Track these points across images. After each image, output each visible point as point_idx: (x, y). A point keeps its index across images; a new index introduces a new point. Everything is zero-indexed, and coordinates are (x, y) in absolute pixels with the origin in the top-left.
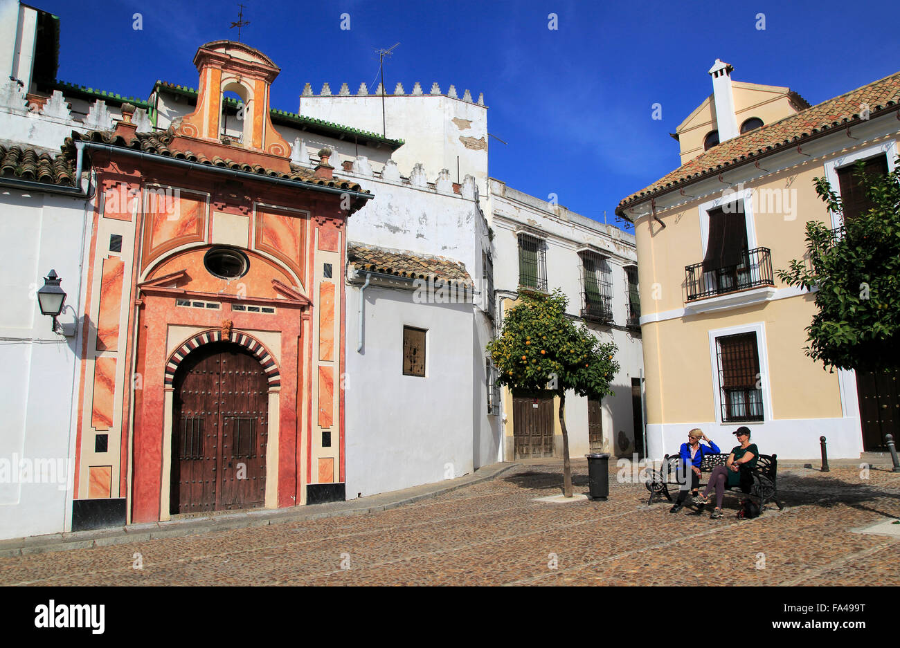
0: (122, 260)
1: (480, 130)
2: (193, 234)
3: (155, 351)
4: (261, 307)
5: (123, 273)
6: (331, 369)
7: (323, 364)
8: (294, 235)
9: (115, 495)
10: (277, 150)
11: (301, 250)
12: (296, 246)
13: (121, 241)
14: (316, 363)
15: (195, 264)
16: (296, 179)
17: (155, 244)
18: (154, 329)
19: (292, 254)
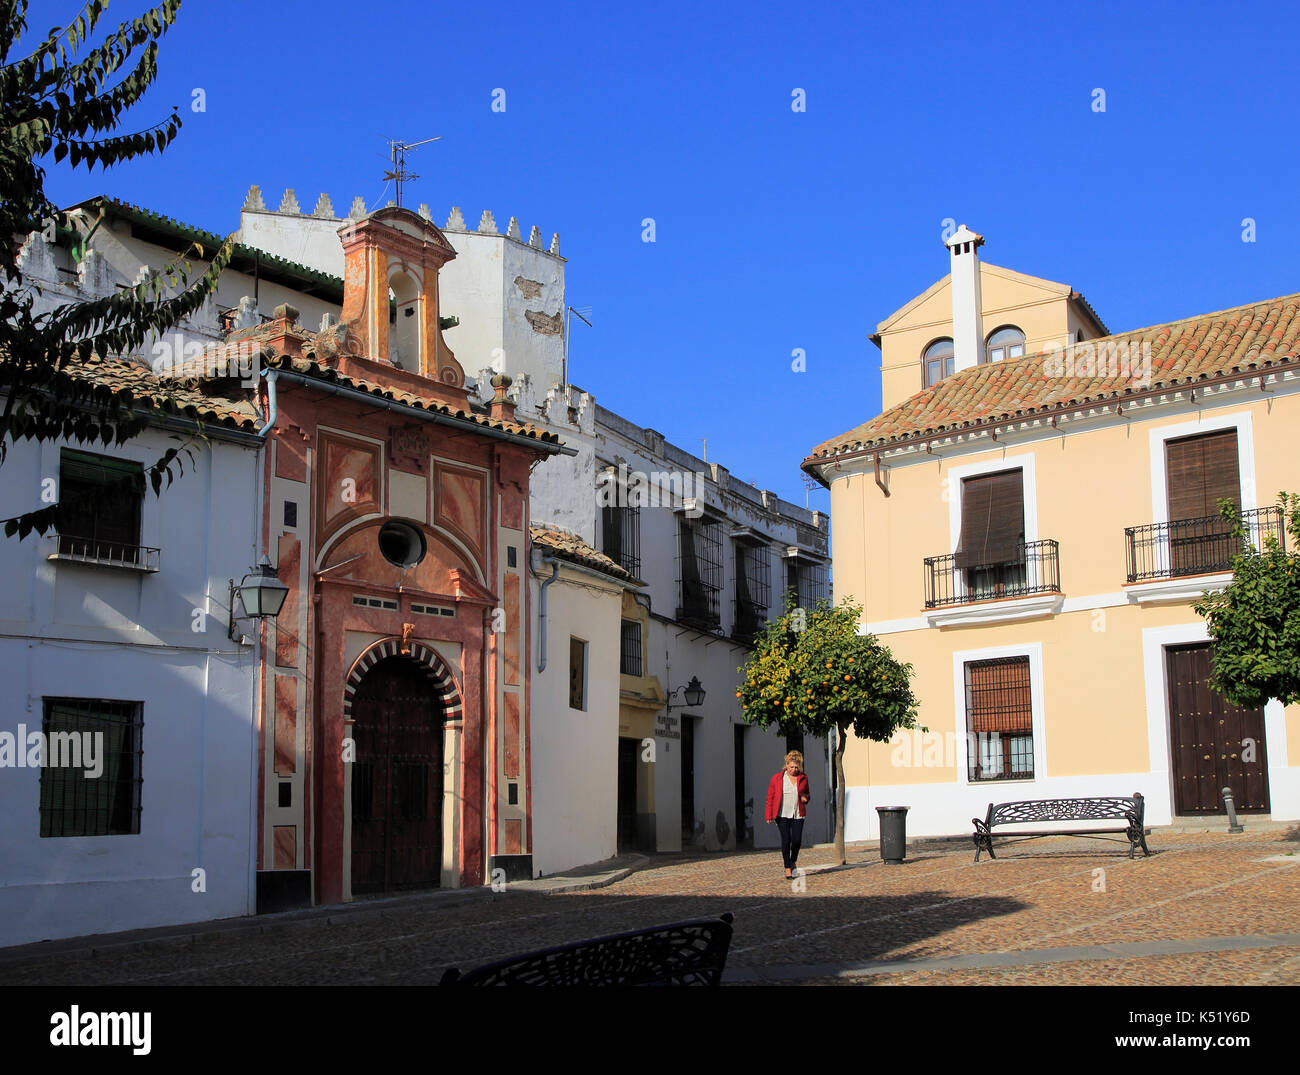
0: (298, 538)
1: (555, 300)
2: (369, 502)
3: (334, 668)
4: (440, 608)
5: (299, 557)
6: (516, 696)
7: (510, 689)
8: (474, 506)
9: (300, 867)
10: (450, 377)
11: (482, 528)
12: (476, 521)
13: (295, 512)
14: (502, 688)
15: (369, 544)
16: (496, 427)
17: (329, 516)
18: (332, 637)
19: (472, 532)
